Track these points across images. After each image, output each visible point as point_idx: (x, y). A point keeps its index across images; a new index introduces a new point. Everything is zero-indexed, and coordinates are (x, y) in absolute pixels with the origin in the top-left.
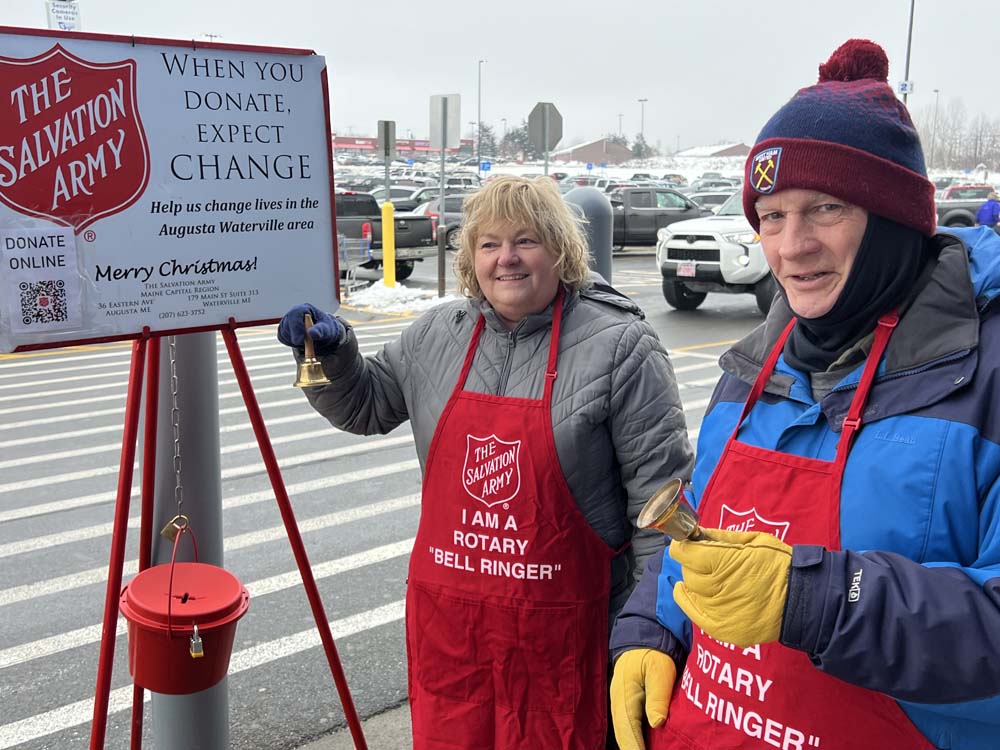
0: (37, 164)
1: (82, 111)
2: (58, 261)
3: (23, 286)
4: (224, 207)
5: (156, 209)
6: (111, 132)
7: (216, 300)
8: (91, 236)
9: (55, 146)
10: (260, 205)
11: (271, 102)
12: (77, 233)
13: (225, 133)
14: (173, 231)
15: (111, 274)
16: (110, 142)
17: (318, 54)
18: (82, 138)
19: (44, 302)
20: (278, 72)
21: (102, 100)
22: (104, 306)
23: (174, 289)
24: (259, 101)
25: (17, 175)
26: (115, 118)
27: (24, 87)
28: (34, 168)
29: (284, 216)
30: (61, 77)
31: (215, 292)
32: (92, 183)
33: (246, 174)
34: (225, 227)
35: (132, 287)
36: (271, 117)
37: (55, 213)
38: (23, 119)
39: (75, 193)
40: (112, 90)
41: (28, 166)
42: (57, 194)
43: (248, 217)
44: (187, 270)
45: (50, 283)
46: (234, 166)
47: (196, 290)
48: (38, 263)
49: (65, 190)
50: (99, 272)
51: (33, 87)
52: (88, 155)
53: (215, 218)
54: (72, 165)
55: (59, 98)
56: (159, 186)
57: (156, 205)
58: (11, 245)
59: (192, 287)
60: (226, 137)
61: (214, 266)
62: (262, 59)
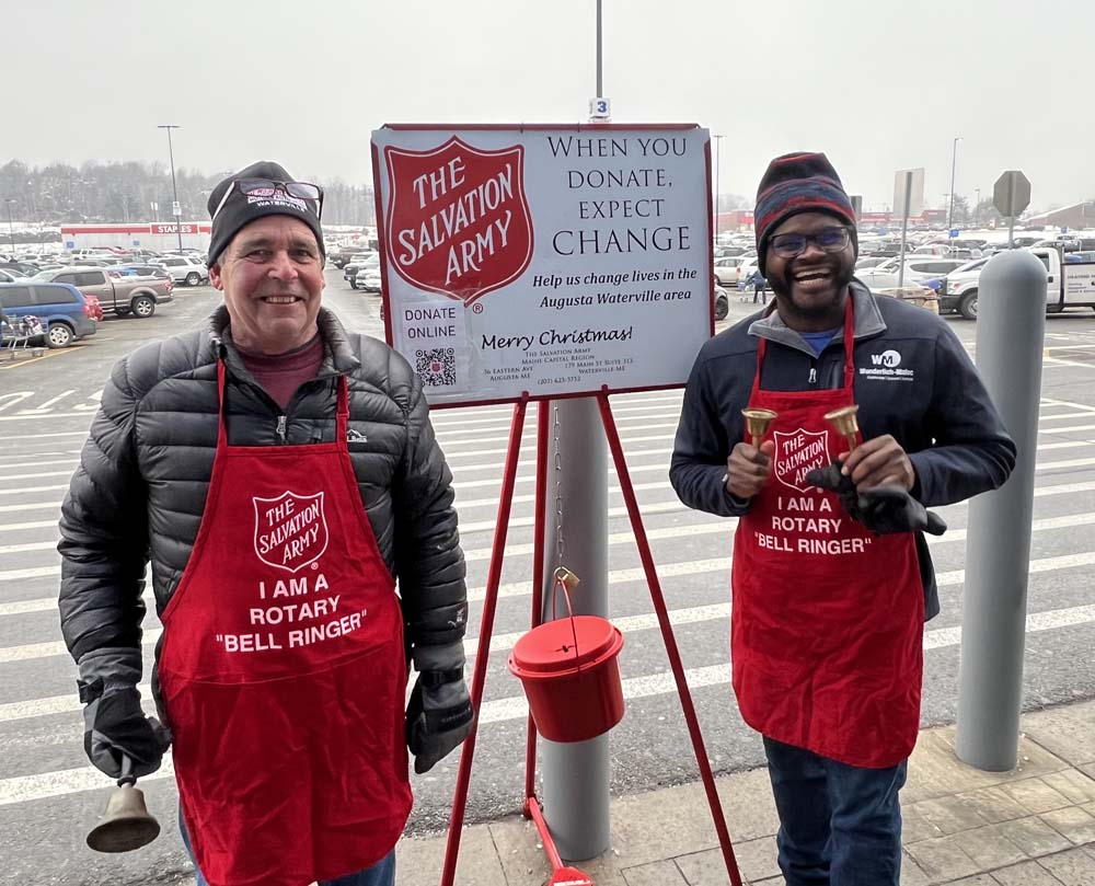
0: (433, 244)
1: (474, 195)
2: (449, 331)
3: (419, 353)
4: (602, 280)
5: (537, 283)
6: (499, 214)
7: (591, 367)
8: (479, 310)
9: (449, 227)
10: (637, 277)
11: (652, 177)
12: (466, 305)
13: (605, 209)
14: (553, 303)
15: (495, 343)
16: (498, 222)
17: (703, 126)
18: (473, 220)
19: (436, 368)
20: (660, 147)
21: (492, 184)
22: (489, 372)
23: (553, 357)
24: (641, 177)
25: (416, 255)
26: (503, 200)
27: (425, 177)
28: (430, 248)
29: (660, 286)
30: (457, 165)
31: (591, 361)
32: (481, 260)
33: (624, 247)
34: (602, 299)
35: (513, 355)
36: (653, 192)
37: (449, 288)
38: (423, 205)
39: (466, 270)
40: (501, 175)
41: (426, 247)
42: (450, 271)
43: (625, 288)
44: (565, 339)
45: (442, 350)
46: (613, 240)
47: (573, 358)
48: (432, 333)
49: (457, 268)
50: (485, 340)
51: (433, 176)
52: (478, 235)
53: (593, 290)
54: (464, 245)
55: (454, 185)
56: (541, 262)
57: (538, 279)
58: (409, 317)
59: (569, 356)
60: (607, 215)
61: (591, 336)
62: (644, 137)
